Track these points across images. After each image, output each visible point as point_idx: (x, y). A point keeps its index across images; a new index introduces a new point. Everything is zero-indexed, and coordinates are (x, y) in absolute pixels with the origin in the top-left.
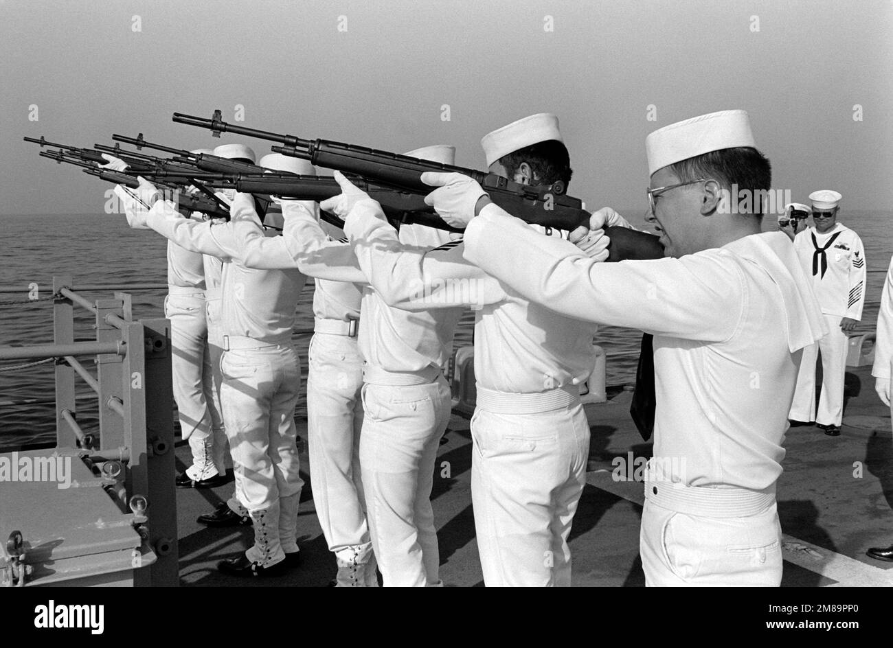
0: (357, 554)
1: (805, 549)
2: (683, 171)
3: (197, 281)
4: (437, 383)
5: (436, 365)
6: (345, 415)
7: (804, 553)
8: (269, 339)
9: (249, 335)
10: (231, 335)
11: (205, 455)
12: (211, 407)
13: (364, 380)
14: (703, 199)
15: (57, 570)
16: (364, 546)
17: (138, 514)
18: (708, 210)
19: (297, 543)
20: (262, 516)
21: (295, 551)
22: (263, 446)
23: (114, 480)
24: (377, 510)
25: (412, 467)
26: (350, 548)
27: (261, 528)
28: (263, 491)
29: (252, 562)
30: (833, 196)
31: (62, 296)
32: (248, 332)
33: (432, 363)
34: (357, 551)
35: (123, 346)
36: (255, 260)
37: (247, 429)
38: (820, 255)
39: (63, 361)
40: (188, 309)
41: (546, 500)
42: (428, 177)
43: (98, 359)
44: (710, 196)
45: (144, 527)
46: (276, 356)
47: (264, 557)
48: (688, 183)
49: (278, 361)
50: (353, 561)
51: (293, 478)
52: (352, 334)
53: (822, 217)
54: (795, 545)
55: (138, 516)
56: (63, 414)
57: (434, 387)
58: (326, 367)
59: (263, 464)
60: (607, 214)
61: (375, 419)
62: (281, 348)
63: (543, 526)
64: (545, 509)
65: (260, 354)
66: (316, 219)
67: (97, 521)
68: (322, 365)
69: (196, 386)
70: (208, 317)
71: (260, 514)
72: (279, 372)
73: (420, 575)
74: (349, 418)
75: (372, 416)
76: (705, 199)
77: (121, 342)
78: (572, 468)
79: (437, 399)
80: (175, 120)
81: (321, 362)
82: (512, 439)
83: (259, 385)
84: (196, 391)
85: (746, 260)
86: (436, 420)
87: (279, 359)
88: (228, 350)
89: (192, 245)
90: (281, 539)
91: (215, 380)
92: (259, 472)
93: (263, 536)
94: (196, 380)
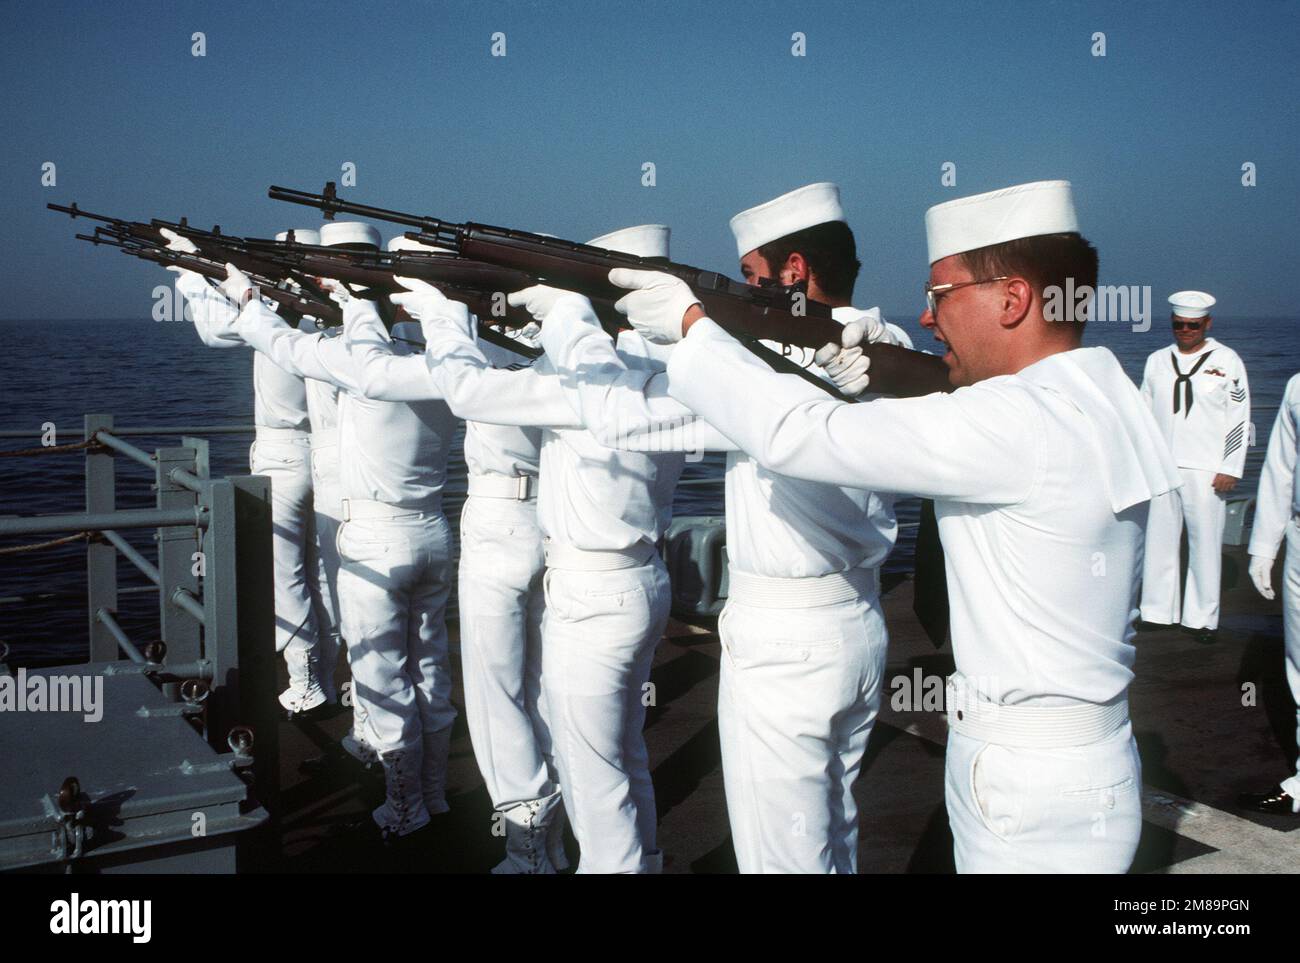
0: (534, 814)
1: (1170, 804)
2: (978, 264)
3: (298, 421)
4: (651, 566)
5: (649, 539)
6: (514, 614)
7: (1169, 810)
8: (407, 504)
9: (378, 497)
10: (353, 499)
11: (308, 673)
12: (317, 605)
13: (547, 565)
14: (1004, 304)
15: (128, 834)
16: (544, 801)
17: (240, 753)
18: (1011, 321)
19: (446, 799)
20: (398, 760)
21: (444, 811)
22: (400, 658)
23: (199, 706)
24: (571, 750)
25: (619, 686)
26: (523, 804)
27: (395, 778)
28: (396, 723)
29: (383, 827)
30: (1202, 299)
31: (98, 443)
32: (376, 493)
33: (644, 537)
34: (535, 808)
35: (204, 515)
36: (379, 388)
37: (376, 633)
38: (1183, 385)
39: (99, 538)
40: (285, 461)
41: (824, 730)
42: (619, 276)
43: (160, 534)
44: (1014, 300)
45: (250, 773)
46: (418, 530)
47: (399, 819)
48: (984, 282)
49: (419, 537)
50: (529, 823)
51: (441, 705)
52: (523, 496)
53: (1186, 329)
54: (1157, 799)
55: (241, 756)
56: (101, 616)
57: (648, 572)
58: (485, 545)
59: (398, 684)
60: (867, 327)
61: (565, 618)
62: (425, 518)
63: (819, 767)
64: (821, 743)
65: (395, 526)
66: (471, 336)
67: (181, 763)
68: (480, 542)
69: (297, 574)
70: (314, 472)
71: (395, 757)
72: (421, 553)
73: (633, 844)
74: (519, 618)
75: (560, 614)
76: (1008, 304)
77: (202, 509)
78: (860, 686)
79: (653, 589)
80: (272, 195)
81: (479, 538)
82: (778, 644)
83: (393, 571)
84: (296, 581)
85: (1045, 389)
86: (651, 620)
87: (423, 533)
88: (349, 521)
89: (294, 367)
90: (425, 794)
91: (325, 564)
92: (392, 697)
93: (398, 790)
94: (297, 565)
